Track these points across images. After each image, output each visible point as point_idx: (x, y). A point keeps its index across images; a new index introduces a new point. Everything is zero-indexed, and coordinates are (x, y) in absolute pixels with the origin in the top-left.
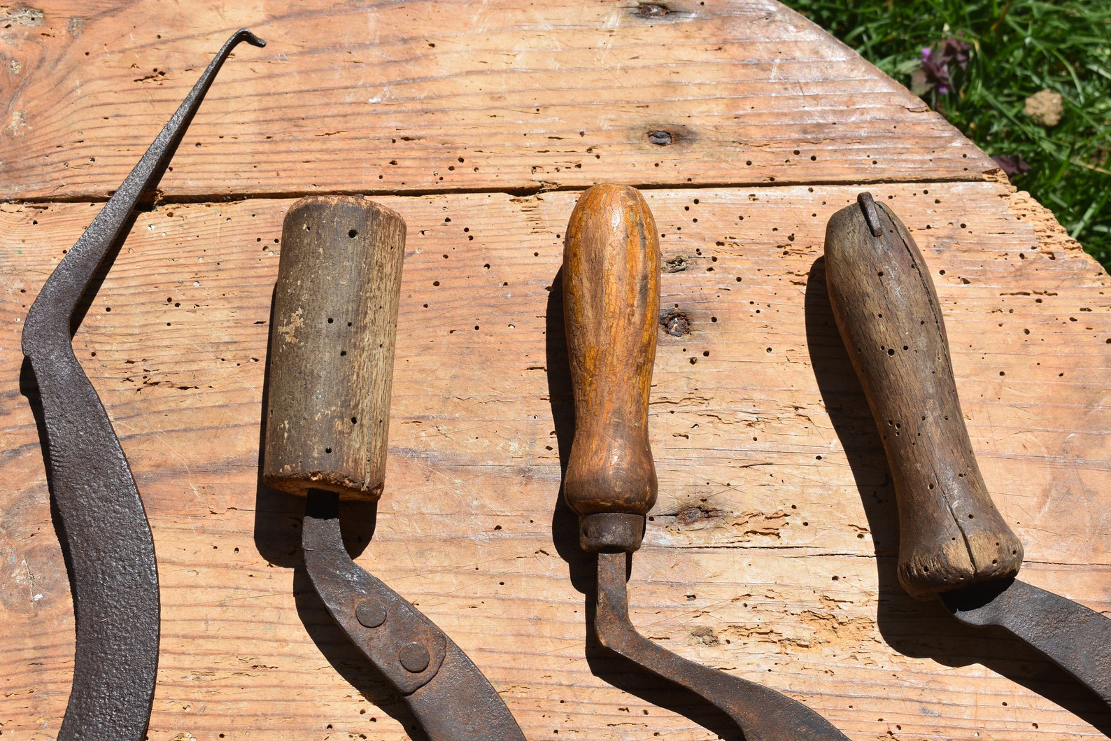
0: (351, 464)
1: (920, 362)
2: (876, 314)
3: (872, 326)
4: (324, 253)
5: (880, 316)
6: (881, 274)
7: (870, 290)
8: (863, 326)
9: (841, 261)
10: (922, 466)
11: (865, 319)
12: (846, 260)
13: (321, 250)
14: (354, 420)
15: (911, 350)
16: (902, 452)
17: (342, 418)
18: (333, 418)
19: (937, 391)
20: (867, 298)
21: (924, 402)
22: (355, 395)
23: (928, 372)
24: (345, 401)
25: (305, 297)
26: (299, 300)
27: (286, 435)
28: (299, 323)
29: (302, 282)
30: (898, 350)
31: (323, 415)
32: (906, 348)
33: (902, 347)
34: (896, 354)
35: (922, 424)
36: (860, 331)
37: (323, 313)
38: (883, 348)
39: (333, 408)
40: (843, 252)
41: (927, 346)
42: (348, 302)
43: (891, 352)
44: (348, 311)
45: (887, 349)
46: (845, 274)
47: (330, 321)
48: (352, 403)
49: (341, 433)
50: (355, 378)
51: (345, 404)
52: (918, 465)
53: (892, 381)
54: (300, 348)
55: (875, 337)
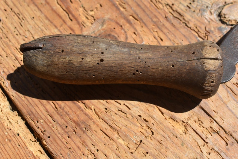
1: (112, 49)
2: (81, 60)
3: (85, 65)
5: (82, 59)
6: (63, 51)
7: (68, 59)
8: (84, 69)
9: (48, 68)
10: (161, 66)
11: (81, 66)
12: (48, 66)
15: (104, 51)
16: (150, 74)
19: (128, 48)
20: (72, 61)
21: (131, 55)
23: (117, 48)
30: (102, 57)
32: (102, 53)
33: (102, 54)
34: (104, 59)
35: (141, 59)
36: (85, 72)
38: (98, 64)
40: (44, 66)
41: (105, 44)
43: (102, 60)
45: (99, 62)
46: (55, 69)
52: (160, 68)
53: (115, 66)
55: (91, 65)
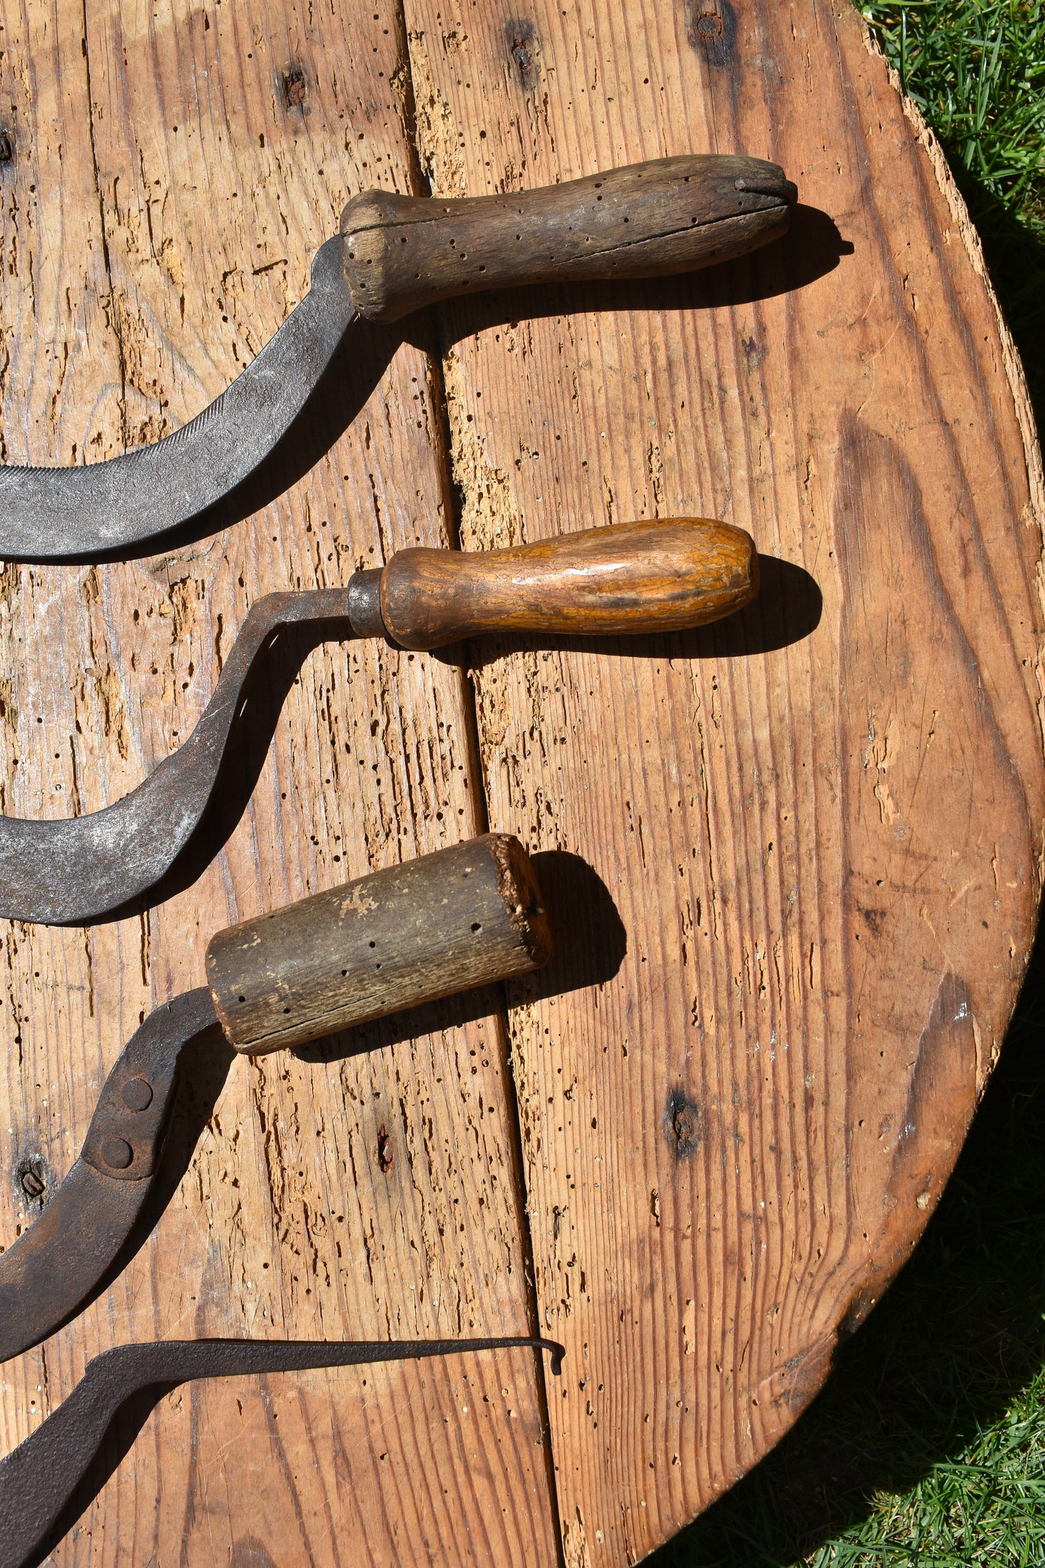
0: (244, 1026)
4: (444, 906)
13: (445, 901)
14: (287, 1011)
17: (282, 999)
18: (277, 990)
22: (312, 1001)
24: (300, 995)
25: (391, 905)
26: (387, 899)
27: (245, 946)
28: (363, 910)
29: (406, 894)
31: (276, 978)
37: (379, 935)
39: (286, 987)
42: (402, 955)
44: (393, 958)
47: (372, 945)
48: (303, 1002)
49: (267, 1005)
50: (331, 994)
51: (297, 996)
54: (336, 922)
